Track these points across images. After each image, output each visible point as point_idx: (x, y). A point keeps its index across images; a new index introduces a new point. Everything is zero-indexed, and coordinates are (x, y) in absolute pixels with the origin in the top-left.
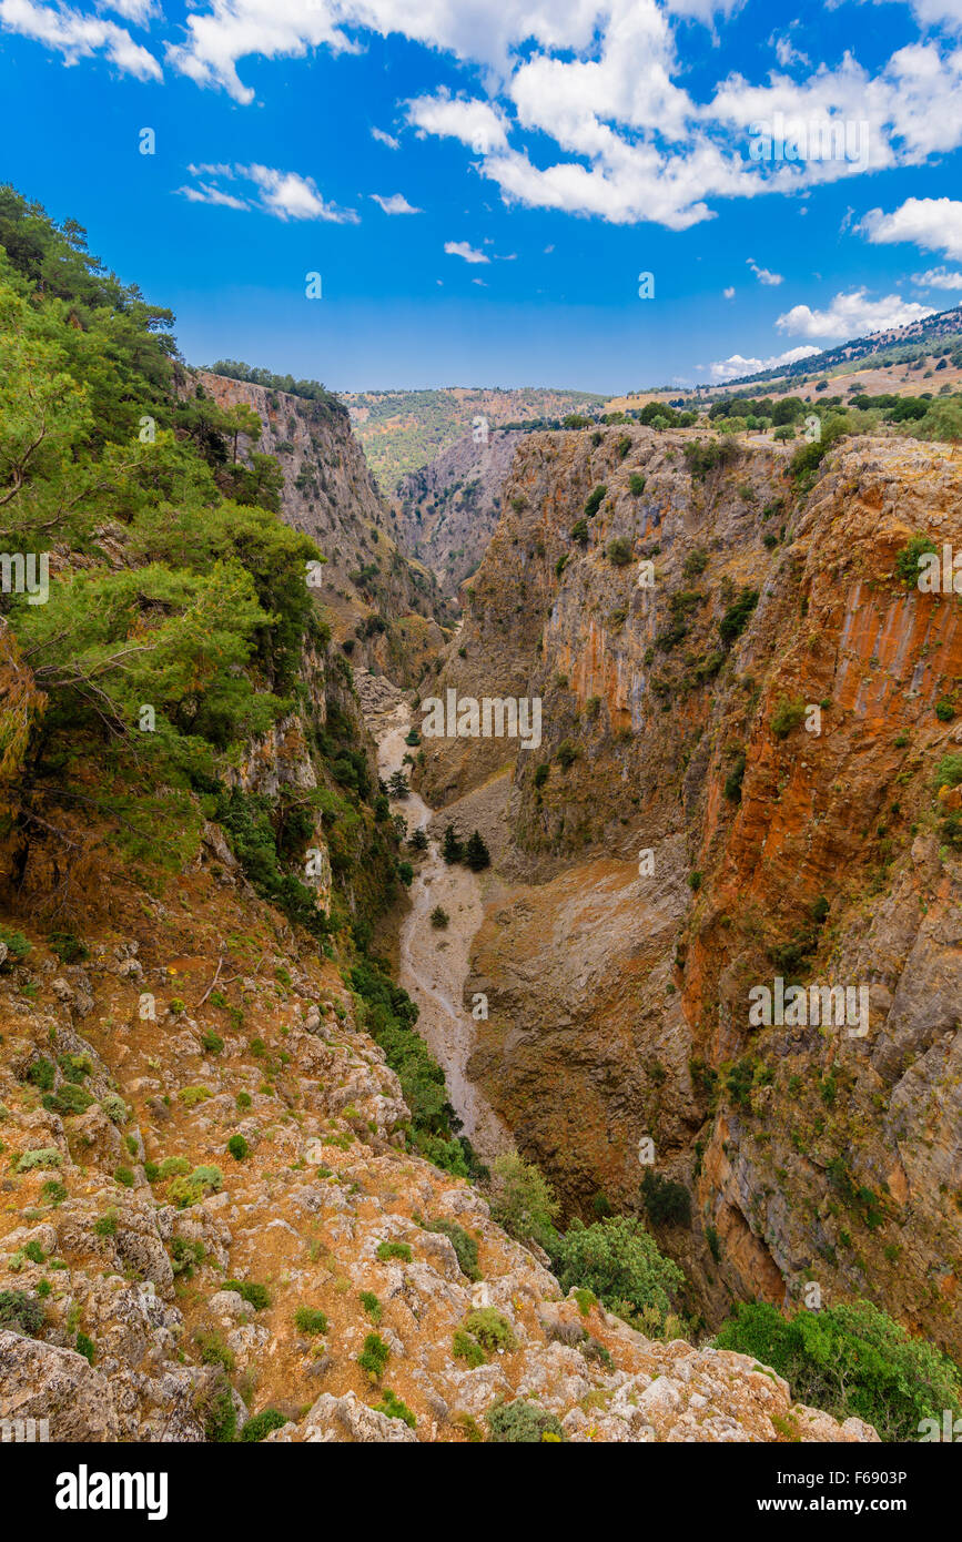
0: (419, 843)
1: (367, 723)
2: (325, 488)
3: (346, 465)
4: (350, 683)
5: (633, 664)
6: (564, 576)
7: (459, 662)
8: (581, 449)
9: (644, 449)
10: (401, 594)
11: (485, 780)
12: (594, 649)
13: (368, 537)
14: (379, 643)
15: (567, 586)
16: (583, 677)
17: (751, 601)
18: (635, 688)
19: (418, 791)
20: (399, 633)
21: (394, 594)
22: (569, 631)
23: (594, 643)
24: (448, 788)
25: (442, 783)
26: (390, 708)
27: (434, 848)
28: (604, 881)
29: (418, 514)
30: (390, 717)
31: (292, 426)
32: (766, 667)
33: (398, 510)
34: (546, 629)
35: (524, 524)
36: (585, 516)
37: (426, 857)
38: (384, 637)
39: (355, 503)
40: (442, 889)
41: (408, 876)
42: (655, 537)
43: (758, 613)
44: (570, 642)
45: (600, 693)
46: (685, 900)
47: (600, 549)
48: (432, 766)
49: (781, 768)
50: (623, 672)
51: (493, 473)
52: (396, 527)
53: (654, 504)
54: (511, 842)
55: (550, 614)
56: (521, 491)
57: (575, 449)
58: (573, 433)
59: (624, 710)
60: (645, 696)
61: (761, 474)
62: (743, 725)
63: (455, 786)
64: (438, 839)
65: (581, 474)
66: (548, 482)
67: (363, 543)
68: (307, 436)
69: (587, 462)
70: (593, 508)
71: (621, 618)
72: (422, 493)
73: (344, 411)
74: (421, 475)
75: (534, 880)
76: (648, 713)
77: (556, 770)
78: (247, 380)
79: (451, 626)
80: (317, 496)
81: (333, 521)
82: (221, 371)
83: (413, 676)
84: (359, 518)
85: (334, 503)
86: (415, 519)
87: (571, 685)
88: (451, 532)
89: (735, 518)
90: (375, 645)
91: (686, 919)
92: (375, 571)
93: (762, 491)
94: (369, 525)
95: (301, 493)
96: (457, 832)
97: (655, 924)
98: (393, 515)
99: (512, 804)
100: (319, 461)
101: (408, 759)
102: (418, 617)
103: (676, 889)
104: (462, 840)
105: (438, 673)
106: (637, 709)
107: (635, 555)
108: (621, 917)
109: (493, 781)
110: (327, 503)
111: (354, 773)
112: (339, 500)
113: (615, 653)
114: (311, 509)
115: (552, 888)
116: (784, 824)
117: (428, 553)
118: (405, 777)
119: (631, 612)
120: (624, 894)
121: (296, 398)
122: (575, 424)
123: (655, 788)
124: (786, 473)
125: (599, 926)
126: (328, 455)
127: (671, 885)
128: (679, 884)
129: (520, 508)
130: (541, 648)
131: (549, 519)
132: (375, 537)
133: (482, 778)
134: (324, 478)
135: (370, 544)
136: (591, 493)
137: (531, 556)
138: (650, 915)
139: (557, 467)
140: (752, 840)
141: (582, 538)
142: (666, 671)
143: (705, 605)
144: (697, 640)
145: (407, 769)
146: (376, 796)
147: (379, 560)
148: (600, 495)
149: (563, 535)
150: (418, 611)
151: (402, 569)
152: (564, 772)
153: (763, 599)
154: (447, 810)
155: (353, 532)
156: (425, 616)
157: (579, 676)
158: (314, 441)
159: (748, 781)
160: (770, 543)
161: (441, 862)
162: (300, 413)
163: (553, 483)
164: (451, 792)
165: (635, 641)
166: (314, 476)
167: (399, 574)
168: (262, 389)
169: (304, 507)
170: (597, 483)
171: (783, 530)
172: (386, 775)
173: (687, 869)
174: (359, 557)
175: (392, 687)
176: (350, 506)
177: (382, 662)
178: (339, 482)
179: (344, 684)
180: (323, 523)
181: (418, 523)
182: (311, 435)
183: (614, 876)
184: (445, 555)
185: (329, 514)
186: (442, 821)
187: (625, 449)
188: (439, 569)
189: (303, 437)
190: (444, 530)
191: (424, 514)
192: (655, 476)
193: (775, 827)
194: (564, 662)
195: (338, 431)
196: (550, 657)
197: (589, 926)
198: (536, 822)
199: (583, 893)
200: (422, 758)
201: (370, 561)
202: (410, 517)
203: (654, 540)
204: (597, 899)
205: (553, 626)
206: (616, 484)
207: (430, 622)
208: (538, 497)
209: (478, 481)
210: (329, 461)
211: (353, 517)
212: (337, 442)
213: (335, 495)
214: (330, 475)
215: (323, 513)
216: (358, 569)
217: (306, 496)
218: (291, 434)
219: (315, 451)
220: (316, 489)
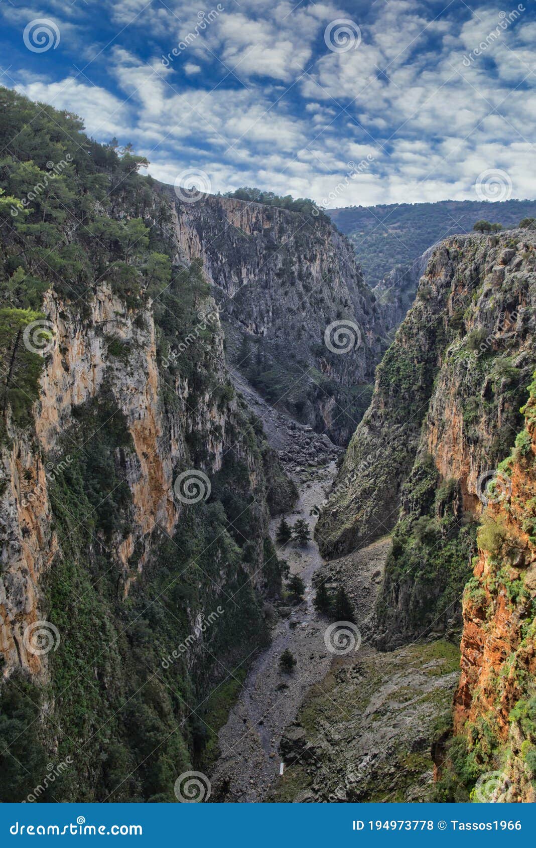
3: (322, 260)
14: (327, 405)
38: (333, 400)
39: (325, 289)
68: (292, 238)
78: (255, 201)
80: (293, 284)
81: (304, 303)
84: (328, 301)
85: (307, 288)
90: (323, 407)
95: (280, 281)
100: (300, 258)
110: (301, 289)
112: (312, 287)
114: (286, 293)
121: (287, 211)
126: (307, 253)
134: (301, 271)
155: (321, 313)
158: (296, 242)
166: (293, 268)
168: (261, 206)
169: (281, 292)
176: (321, 292)
178: (314, 273)
182: (295, 238)
185: (300, 297)
189: (288, 239)
195: (319, 235)
210: (308, 257)
211: (322, 300)
212: (315, 243)
213: (309, 283)
214: (307, 268)
215: (296, 297)
216: (320, 342)
217: (284, 284)
218: (280, 237)
219: (297, 250)
220: (293, 278)
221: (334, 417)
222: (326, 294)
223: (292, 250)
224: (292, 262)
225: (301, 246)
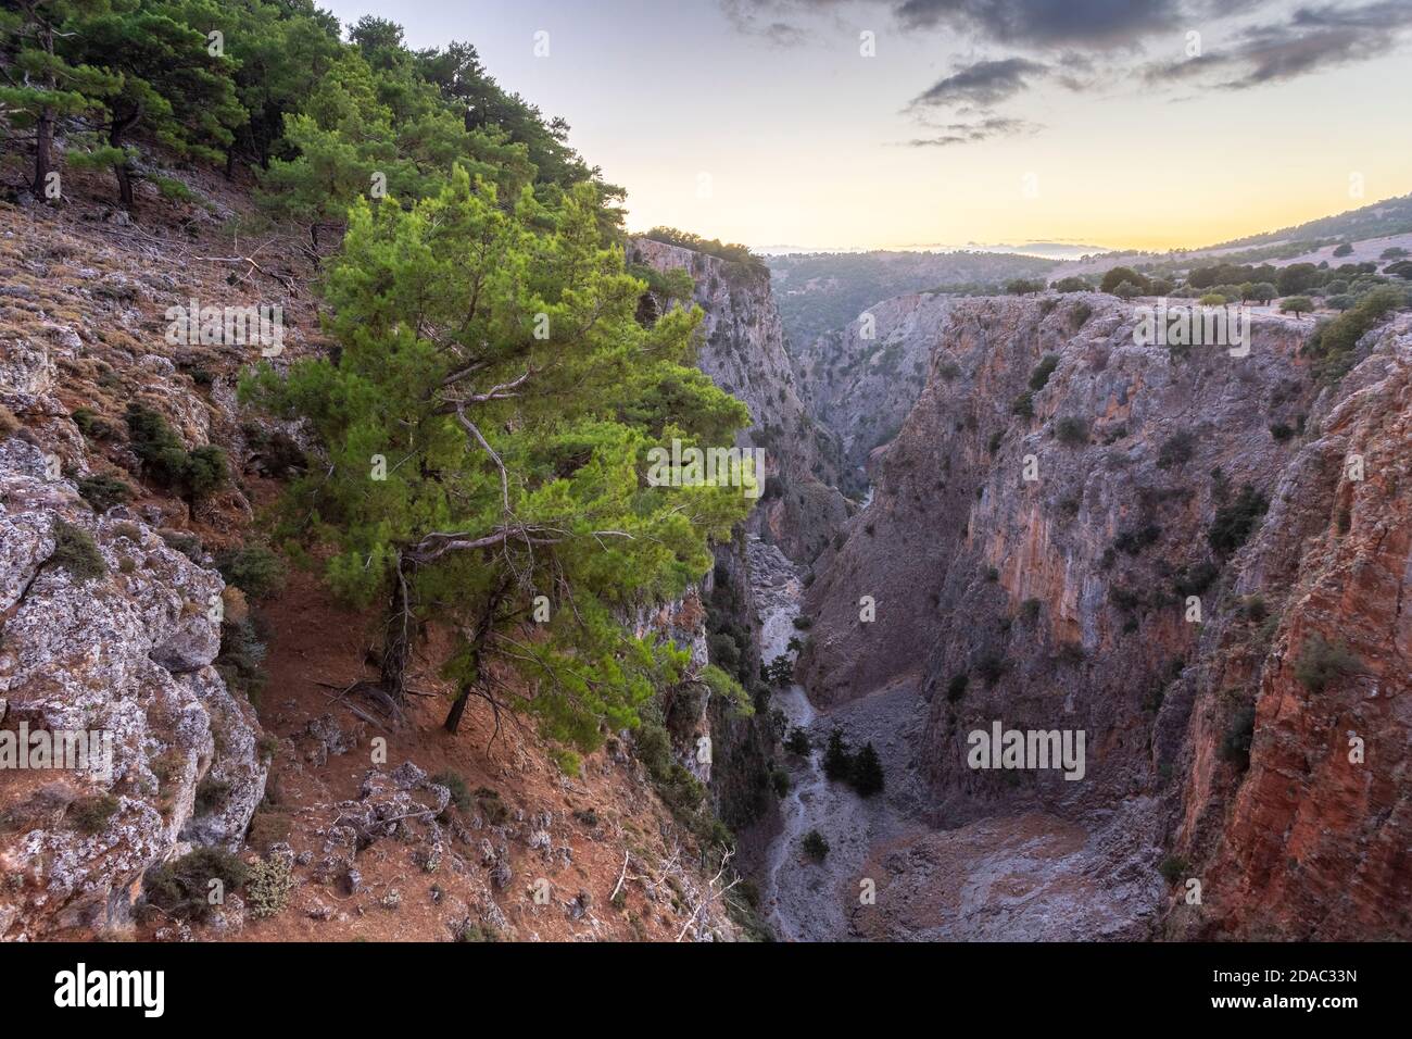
0: (799, 745)
1: (755, 596)
2: (737, 346)
3: (761, 324)
4: (742, 550)
5: (1086, 564)
6: (1000, 453)
7: (865, 539)
8: (1027, 316)
9: (1109, 318)
10: (804, 458)
11: (884, 682)
12: (1034, 542)
13: (776, 395)
14: (775, 508)
15: (1003, 465)
16: (1018, 574)
17: (1256, 504)
18: (1087, 596)
19: (803, 684)
20: (797, 500)
21: (797, 457)
22: (1004, 517)
23: (1035, 534)
24: (839, 685)
25: (833, 677)
26: (779, 583)
27: (816, 757)
28: (1035, 841)
29: (830, 374)
30: (779, 593)
31: (714, 286)
32: (1284, 590)
33: (808, 370)
34: (973, 512)
35: (952, 391)
36: (1028, 389)
37: (806, 765)
38: (781, 503)
39: (765, 360)
40: (821, 809)
41: (783, 787)
42: (1121, 417)
43: (1271, 519)
44: (1004, 531)
45: (1039, 595)
46: (1156, 894)
47: (1047, 425)
48: (822, 657)
49: (1313, 733)
50: (1073, 573)
51: (917, 337)
52: (805, 388)
53: (1120, 380)
54: (911, 766)
55: (980, 494)
56: (955, 356)
57: (1019, 316)
58: (1018, 299)
59: (1071, 621)
60: (1101, 606)
61: (1268, 352)
62: (1250, 664)
63: (847, 684)
64: (821, 746)
65: (1026, 343)
66: (985, 350)
67: (770, 402)
68: (727, 296)
69: (1034, 330)
70: (1040, 379)
71: (1071, 507)
72: (836, 354)
73: (766, 273)
74: (837, 336)
75: (940, 823)
76: (1102, 628)
77: (976, 685)
78: (677, 245)
79: (859, 498)
80: (729, 353)
81: (741, 379)
82: (656, 236)
83: (808, 548)
84: (769, 377)
85: (744, 359)
86: (826, 381)
87: (1002, 582)
88: (864, 396)
89: (1230, 401)
90: (770, 511)
91: (1156, 922)
92: (779, 432)
93: (1270, 371)
94: (776, 384)
95: (714, 350)
96: (846, 741)
97: (1110, 919)
98: (803, 374)
99: (915, 717)
100: (736, 321)
101: (794, 644)
102: (820, 485)
103: (1141, 874)
104: (851, 752)
105: (838, 548)
106: (1089, 622)
107: (1092, 436)
108: (1058, 899)
109: (895, 685)
110: (738, 360)
111: (737, 651)
112: (751, 358)
113: (1062, 550)
114: (721, 365)
115: (962, 837)
116: (1320, 815)
117: (837, 416)
118: (790, 664)
119: (1086, 502)
120: (1063, 866)
121: (722, 261)
122: (1020, 288)
123: (1111, 728)
124: (1304, 350)
125: (1026, 905)
126: (745, 315)
127: (1134, 868)
128: (1146, 867)
129: (949, 374)
130: (965, 533)
131: (984, 389)
132: (782, 396)
133: (883, 680)
134: (738, 336)
135: (777, 404)
136: (1038, 364)
137: (959, 428)
138: (1100, 903)
139: (999, 331)
140: (1267, 828)
141: (1024, 411)
142: (1131, 577)
143: (1187, 504)
144: (1176, 545)
145: (793, 656)
146: (757, 682)
147: (784, 420)
148: (1050, 365)
149: (1000, 407)
150: (821, 478)
151: (808, 432)
152: (989, 687)
153: (1276, 503)
154: (835, 713)
155: (761, 391)
156: (828, 483)
157: (1013, 573)
158: (732, 301)
159: (1259, 743)
160: (1282, 434)
161: (821, 775)
162: (722, 274)
163: (991, 351)
164: (841, 691)
165: (1092, 536)
166: (729, 333)
167: (803, 437)
168: (690, 252)
169: (715, 363)
170: (1045, 353)
171: (1302, 420)
172: (768, 658)
173: (1158, 850)
174: (763, 415)
175: (784, 559)
176: (761, 364)
177: (776, 529)
178: (752, 340)
179: (736, 551)
180: (731, 380)
181: (829, 384)
182: (731, 295)
183: (1051, 838)
184: (856, 419)
185: (738, 371)
186: (825, 723)
187: (1082, 315)
188: (847, 434)
189: (723, 296)
190: (858, 393)
191: (836, 375)
192: (1123, 349)
193: (1304, 815)
194: (994, 552)
195: (758, 291)
196: (976, 545)
197: (1013, 901)
198: (947, 746)
199: (1005, 852)
200: (811, 646)
201: (773, 420)
202: (821, 378)
203: (1119, 420)
204: (1026, 864)
205: (983, 509)
206: (1071, 353)
207: (832, 492)
208: (972, 365)
209: (900, 344)
210: (746, 319)
211: (762, 375)
212: (754, 302)
213: (747, 353)
214: (745, 334)
215: (732, 371)
216: (761, 427)
217: (717, 353)
218: (712, 294)
219: (733, 311)
220: (729, 347)
221: (783, 523)
222: (766, 368)
223: (728, 311)
224: (727, 325)
225: (738, 305)
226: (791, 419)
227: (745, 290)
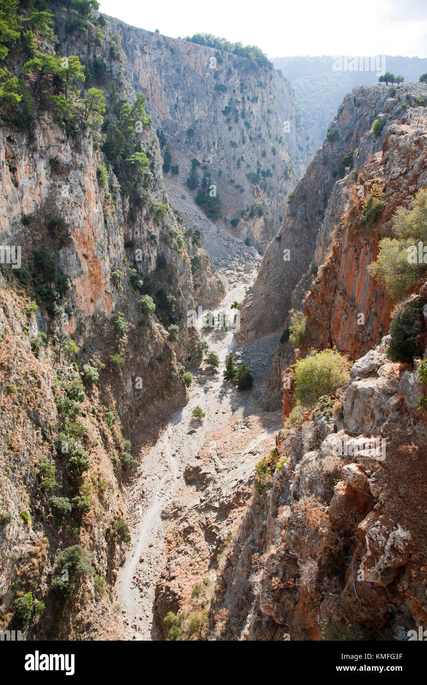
2: (243, 116)
3: (263, 102)
13: (269, 150)
31: (229, 73)
39: (264, 126)
67: (264, 154)
68: (238, 81)
80: (236, 121)
81: (244, 138)
84: (265, 138)
85: (247, 124)
92: (267, 174)
94: (271, 143)
95: (225, 118)
110: (243, 125)
112: (253, 125)
114: (230, 129)
121: (236, 56)
126: (250, 95)
132: (274, 151)
134: (244, 110)
135: (269, 156)
147: (274, 167)
158: (242, 85)
162: (235, 66)
166: (237, 107)
168: (213, 50)
174: (258, 163)
176: (260, 129)
178: (255, 113)
180: (237, 139)
182: (241, 80)
185: (242, 132)
189: (235, 81)
195: (262, 79)
201: (265, 166)
210: (251, 98)
211: (260, 136)
212: (258, 86)
213: (250, 121)
214: (249, 108)
215: (238, 132)
216: (255, 171)
217: (228, 120)
218: (228, 79)
219: (241, 91)
220: (237, 116)
222: (264, 132)
223: (238, 92)
224: (237, 102)
225: (246, 88)
226: (278, 167)
227: (251, 78)
